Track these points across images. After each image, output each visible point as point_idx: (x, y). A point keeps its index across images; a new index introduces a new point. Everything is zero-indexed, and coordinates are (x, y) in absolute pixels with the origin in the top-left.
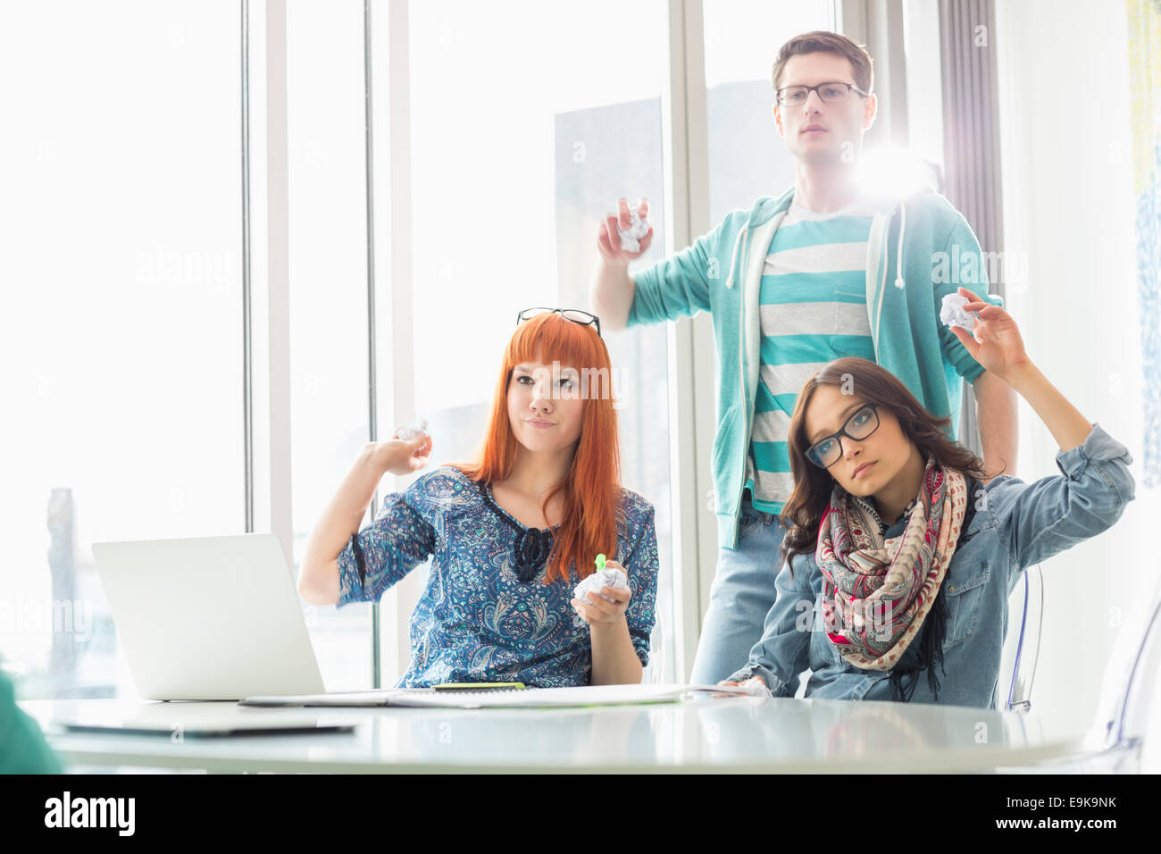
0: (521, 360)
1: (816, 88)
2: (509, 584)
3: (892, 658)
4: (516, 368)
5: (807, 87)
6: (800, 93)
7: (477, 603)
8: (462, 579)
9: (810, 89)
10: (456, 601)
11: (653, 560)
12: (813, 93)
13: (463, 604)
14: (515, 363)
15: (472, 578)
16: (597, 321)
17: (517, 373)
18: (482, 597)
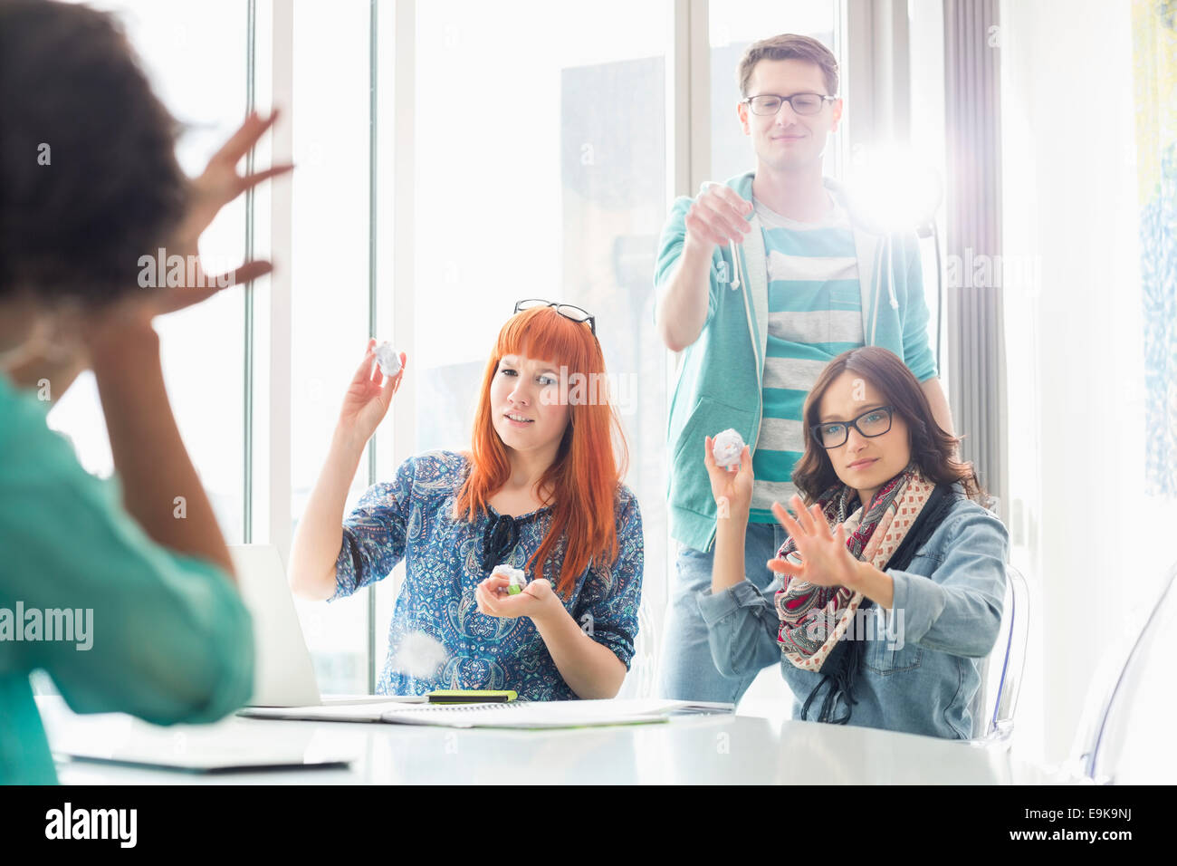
0: (508, 352)
1: (789, 99)
2: (471, 578)
3: (817, 661)
4: (503, 360)
5: (780, 97)
6: (773, 101)
7: (442, 598)
8: (428, 576)
9: (784, 99)
10: (422, 599)
11: (637, 553)
12: (786, 103)
13: (429, 600)
14: (501, 354)
15: (438, 573)
16: (592, 320)
17: (502, 366)
18: (447, 592)
